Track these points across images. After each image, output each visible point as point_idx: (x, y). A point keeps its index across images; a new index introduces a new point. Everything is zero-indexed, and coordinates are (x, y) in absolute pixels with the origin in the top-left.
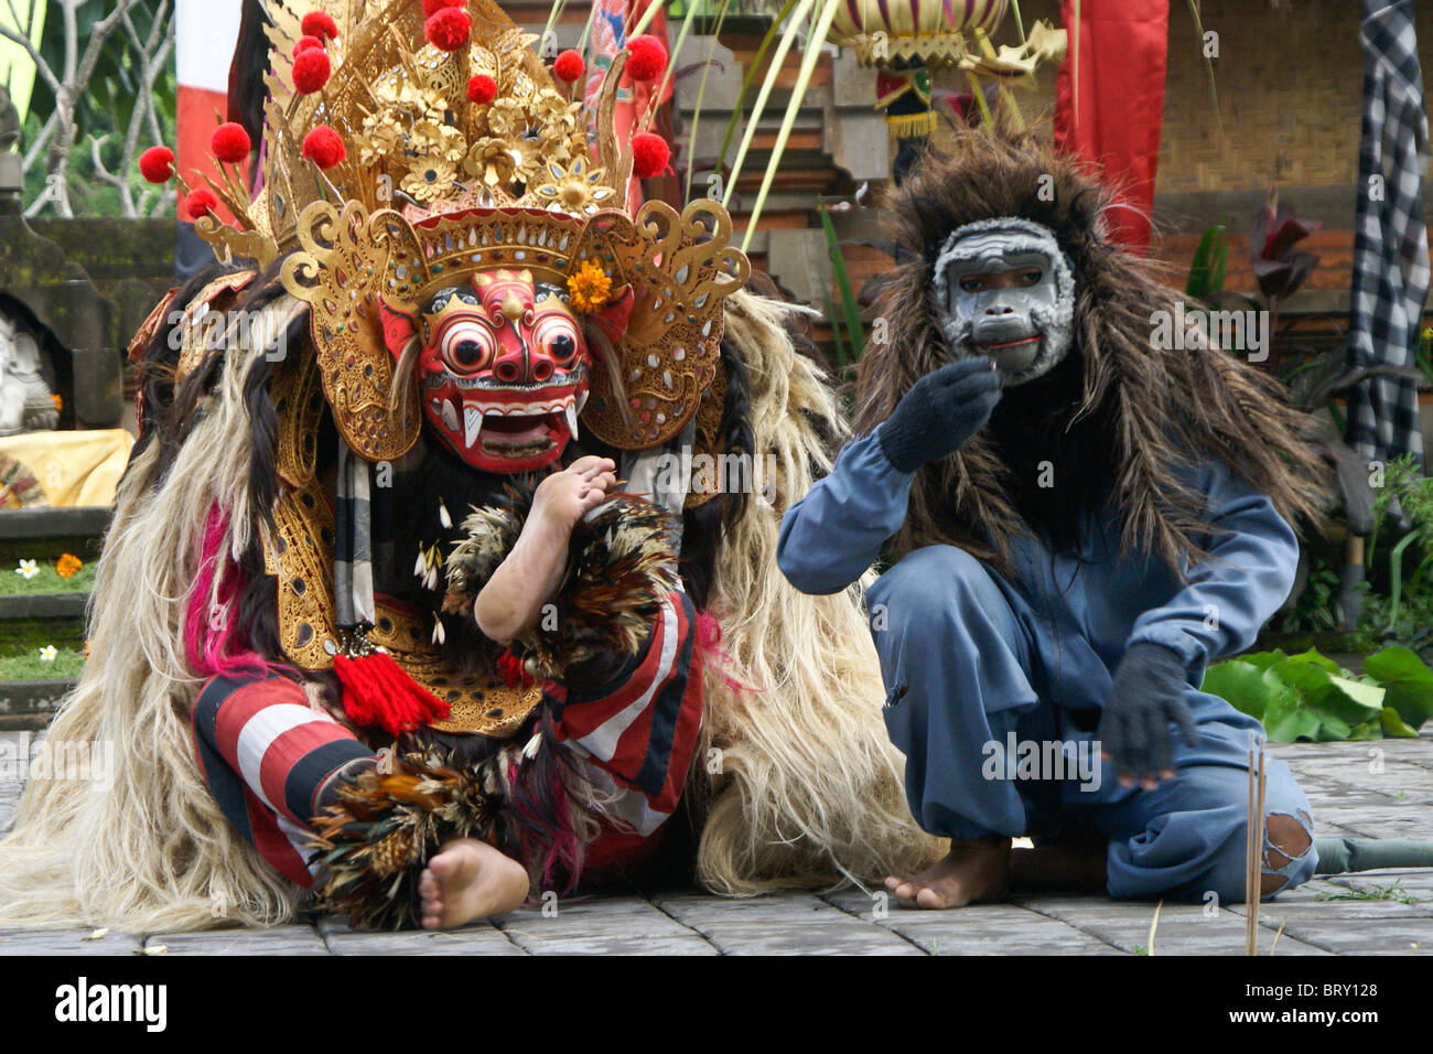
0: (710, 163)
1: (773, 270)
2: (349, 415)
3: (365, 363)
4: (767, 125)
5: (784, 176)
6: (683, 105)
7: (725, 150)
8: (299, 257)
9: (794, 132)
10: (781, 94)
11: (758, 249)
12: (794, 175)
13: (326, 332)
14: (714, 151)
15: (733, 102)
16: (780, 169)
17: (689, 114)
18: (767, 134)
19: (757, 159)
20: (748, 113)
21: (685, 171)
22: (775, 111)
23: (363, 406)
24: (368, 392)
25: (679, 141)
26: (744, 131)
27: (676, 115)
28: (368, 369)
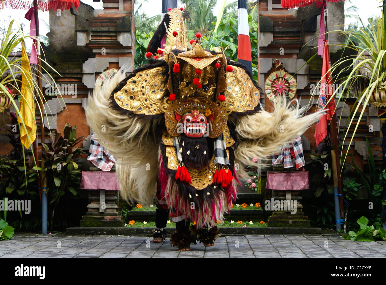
0: (343, 127)
1: (356, 149)
2: (169, 129)
3: (173, 122)
4: (355, 120)
5: (359, 130)
6: (338, 115)
7: (346, 125)
8: (164, 105)
9: (361, 121)
10: (358, 114)
11: (353, 145)
12: (360, 130)
13: (167, 117)
14: (344, 125)
15: (348, 115)
16: (358, 128)
17: (339, 117)
18: (355, 121)
19: (353, 126)
20: (351, 117)
21: (338, 129)
22: (357, 117)
23: (172, 128)
24: (173, 126)
25: (337, 123)
26: (350, 121)
27: (336, 117)
28: (173, 123)
